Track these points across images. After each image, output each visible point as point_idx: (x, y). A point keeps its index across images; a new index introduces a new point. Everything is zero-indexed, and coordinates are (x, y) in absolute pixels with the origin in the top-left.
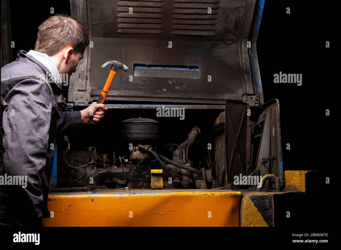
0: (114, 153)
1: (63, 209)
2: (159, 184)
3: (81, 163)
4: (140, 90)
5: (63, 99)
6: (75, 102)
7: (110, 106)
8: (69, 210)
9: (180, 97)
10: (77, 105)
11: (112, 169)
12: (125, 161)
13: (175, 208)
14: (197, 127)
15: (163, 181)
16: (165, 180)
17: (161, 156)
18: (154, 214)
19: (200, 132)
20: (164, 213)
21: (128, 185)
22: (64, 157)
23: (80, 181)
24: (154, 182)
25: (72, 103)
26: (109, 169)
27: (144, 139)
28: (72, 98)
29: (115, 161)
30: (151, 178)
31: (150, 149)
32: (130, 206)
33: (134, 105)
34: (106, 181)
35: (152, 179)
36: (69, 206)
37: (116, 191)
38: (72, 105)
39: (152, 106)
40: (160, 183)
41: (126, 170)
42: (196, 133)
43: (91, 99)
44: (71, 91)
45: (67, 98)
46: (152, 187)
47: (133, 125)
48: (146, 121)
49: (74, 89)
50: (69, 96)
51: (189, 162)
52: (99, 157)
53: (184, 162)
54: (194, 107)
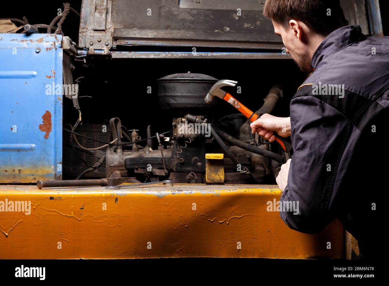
0: (149, 127)
1: (72, 212)
2: (217, 176)
3: (98, 143)
4: (189, 28)
5: (71, 44)
6: (90, 49)
7: (143, 55)
8: (81, 214)
9: (251, 40)
10: (92, 53)
11: (145, 152)
12: (165, 139)
13: (243, 214)
14: (277, 88)
15: (224, 173)
16: (227, 171)
17: (221, 132)
18: (210, 222)
19: (282, 96)
20: (225, 221)
21: (170, 177)
22: (73, 133)
23: (96, 171)
24: (210, 174)
25: (84, 50)
26: (141, 152)
27: (195, 105)
28: (85, 42)
29: (149, 140)
30: (205, 167)
31: (205, 121)
32: (174, 210)
33: (180, 53)
34: (135, 171)
35: (207, 169)
36: (81, 209)
37: (152, 185)
38: (84, 52)
39: (208, 54)
40: (220, 174)
41: (167, 154)
42: (276, 97)
43: (113, 44)
44: (83, 32)
45: (77, 42)
46: (207, 181)
47: (178, 84)
48: (198, 78)
49: (88, 27)
50: (80, 39)
51: (264, 142)
52: (126, 134)
53: (257, 143)
54: (273, 56)
